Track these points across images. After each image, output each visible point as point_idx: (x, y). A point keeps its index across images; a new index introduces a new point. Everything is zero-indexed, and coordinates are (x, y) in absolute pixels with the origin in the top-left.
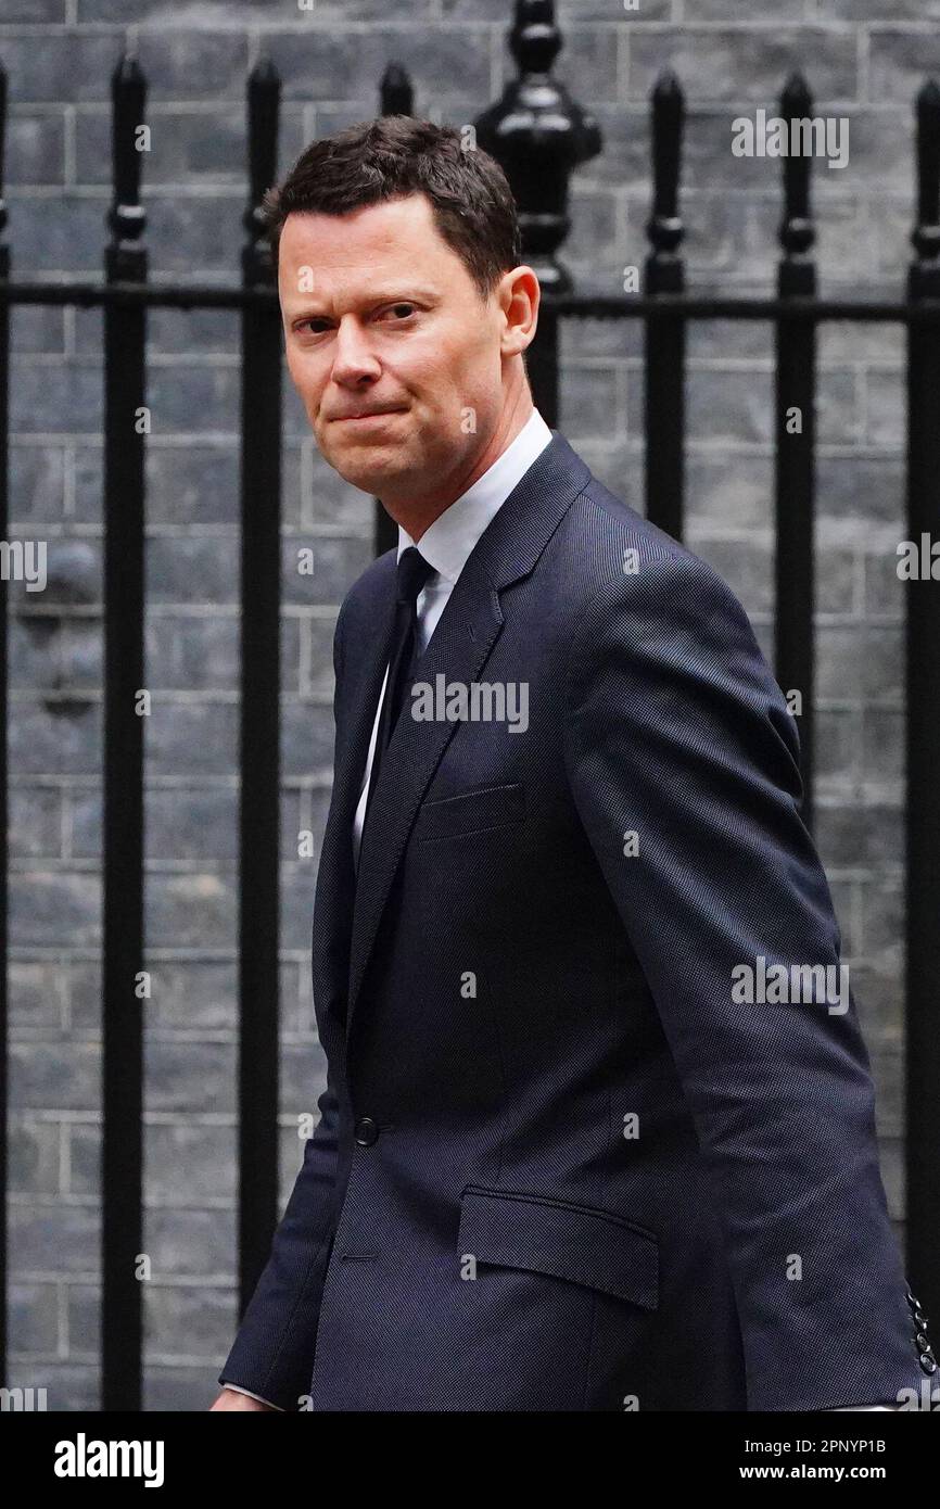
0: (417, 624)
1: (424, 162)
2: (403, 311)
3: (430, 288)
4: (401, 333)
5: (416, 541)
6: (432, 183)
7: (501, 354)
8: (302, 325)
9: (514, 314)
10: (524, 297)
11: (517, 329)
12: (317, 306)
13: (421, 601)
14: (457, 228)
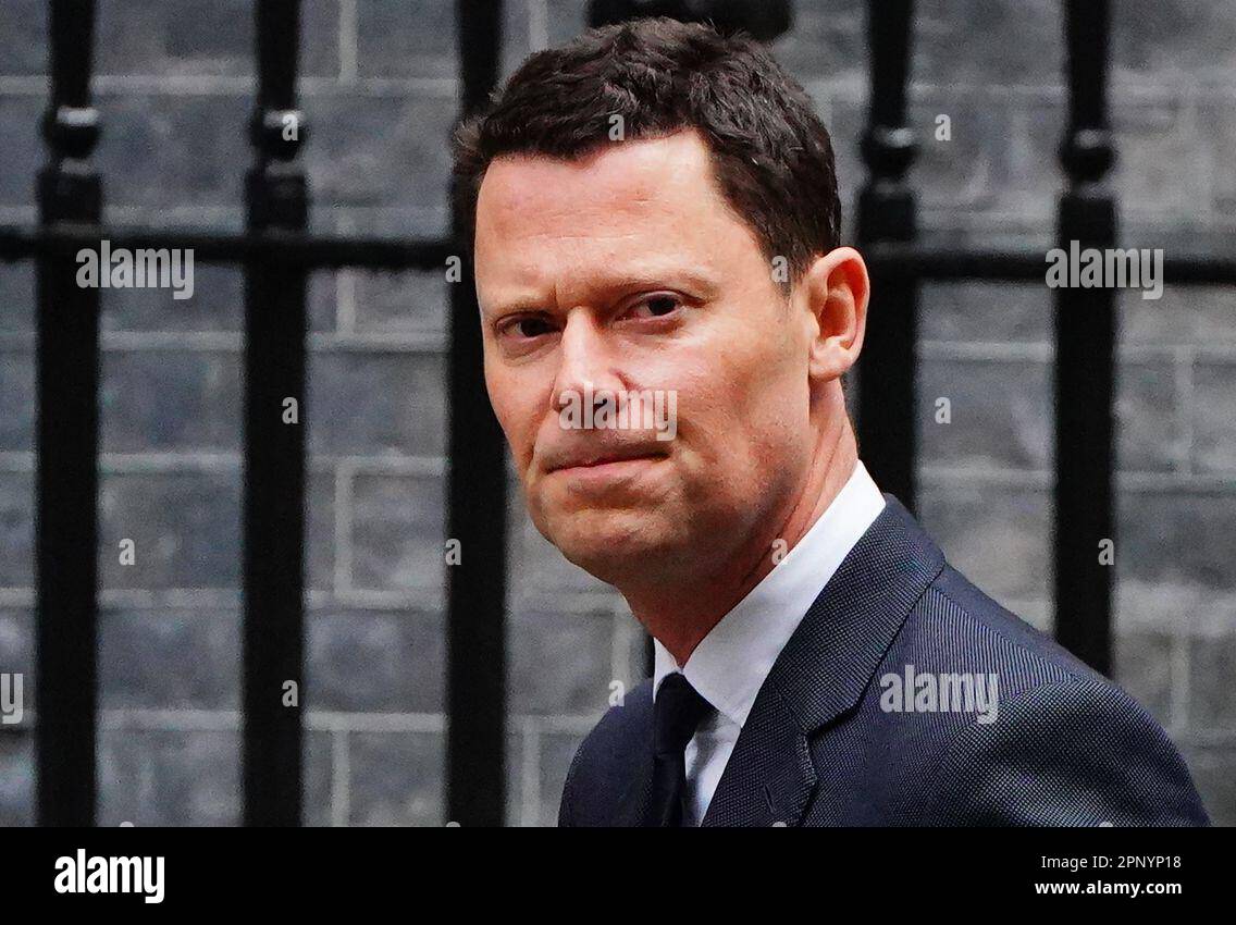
0: (687, 789)
1: (699, 86)
2: (662, 305)
3: (703, 271)
4: (658, 339)
5: (682, 663)
6: (711, 113)
7: (810, 377)
8: (508, 326)
9: (831, 320)
10: (845, 295)
11: (834, 341)
12: (532, 295)
13: (691, 754)
14: (746, 184)
